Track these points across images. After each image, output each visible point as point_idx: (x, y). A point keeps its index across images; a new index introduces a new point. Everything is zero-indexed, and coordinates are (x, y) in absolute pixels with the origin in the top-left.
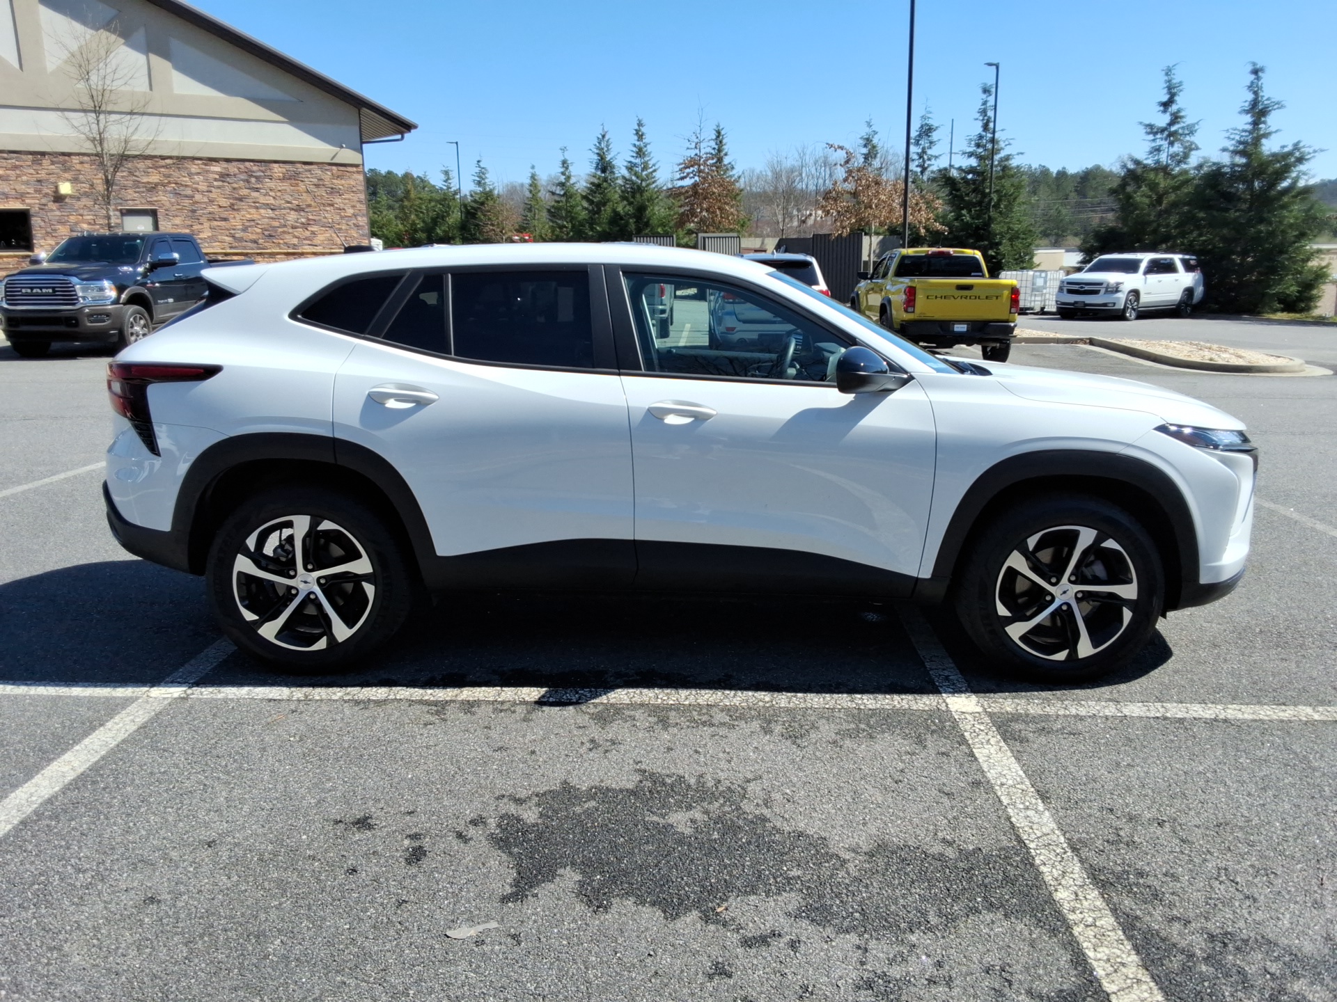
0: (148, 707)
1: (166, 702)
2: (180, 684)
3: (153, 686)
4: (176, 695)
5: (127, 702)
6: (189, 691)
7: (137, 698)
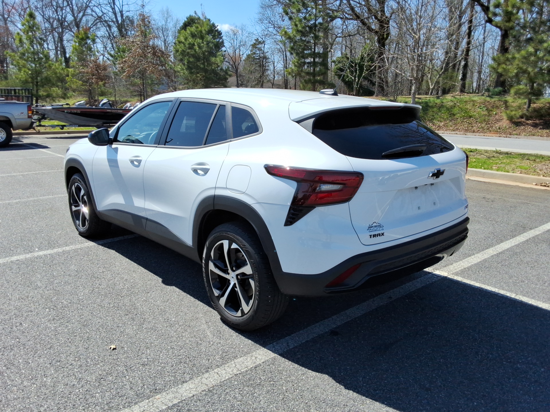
0: (449, 270)
1: (442, 270)
2: (435, 275)
3: (446, 277)
4: (438, 271)
5: (457, 274)
6: (433, 271)
7: (453, 274)
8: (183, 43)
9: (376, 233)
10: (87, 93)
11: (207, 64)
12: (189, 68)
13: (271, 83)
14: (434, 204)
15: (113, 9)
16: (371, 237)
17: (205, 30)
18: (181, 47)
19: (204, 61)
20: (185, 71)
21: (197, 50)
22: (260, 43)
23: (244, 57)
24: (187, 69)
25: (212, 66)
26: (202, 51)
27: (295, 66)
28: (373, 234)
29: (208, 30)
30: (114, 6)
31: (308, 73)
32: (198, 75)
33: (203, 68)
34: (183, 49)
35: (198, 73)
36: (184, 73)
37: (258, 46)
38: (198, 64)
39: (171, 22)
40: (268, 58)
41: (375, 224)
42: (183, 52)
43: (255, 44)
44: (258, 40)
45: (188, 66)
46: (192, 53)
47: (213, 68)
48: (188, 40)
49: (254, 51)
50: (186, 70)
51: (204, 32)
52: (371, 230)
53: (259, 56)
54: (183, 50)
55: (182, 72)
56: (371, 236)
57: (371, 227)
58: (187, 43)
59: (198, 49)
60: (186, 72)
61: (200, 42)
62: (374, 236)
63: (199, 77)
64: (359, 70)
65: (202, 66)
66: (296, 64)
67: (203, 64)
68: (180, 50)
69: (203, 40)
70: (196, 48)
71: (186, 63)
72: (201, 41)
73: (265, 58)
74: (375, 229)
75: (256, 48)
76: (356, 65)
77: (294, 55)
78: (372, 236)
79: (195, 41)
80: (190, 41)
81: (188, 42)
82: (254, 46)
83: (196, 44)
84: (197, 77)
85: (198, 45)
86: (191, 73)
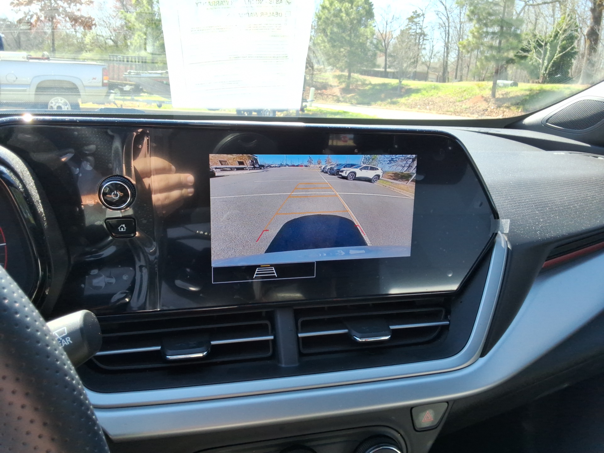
8: (328, 9)
11: (354, 36)
12: (332, 40)
13: (427, 66)
18: (324, 14)
19: (351, 33)
20: (326, 44)
21: (344, 18)
22: (418, 16)
23: (397, 33)
24: (329, 41)
25: (360, 39)
26: (350, 18)
27: (474, 36)
31: (491, 47)
32: (342, 50)
33: (349, 41)
34: (327, 16)
35: (342, 47)
36: (325, 47)
37: (416, 20)
38: (344, 35)
40: (427, 35)
42: (326, 21)
43: (412, 17)
44: (417, 12)
45: (331, 38)
46: (337, 21)
47: (361, 41)
48: (335, 5)
49: (409, 26)
50: (328, 43)
53: (416, 32)
54: (327, 18)
55: (322, 45)
58: (332, 9)
59: (345, 16)
60: (328, 45)
61: (349, 8)
63: (342, 52)
64: (550, 50)
65: (348, 38)
66: (476, 34)
67: (350, 36)
68: (323, 17)
69: (352, 5)
70: (343, 15)
71: (329, 34)
72: (350, 5)
73: (423, 34)
75: (413, 22)
76: (546, 44)
77: (475, 22)
79: (342, 6)
80: (336, 6)
81: (334, 8)
82: (411, 19)
83: (343, 10)
84: (340, 52)
85: (345, 10)
86: (333, 46)
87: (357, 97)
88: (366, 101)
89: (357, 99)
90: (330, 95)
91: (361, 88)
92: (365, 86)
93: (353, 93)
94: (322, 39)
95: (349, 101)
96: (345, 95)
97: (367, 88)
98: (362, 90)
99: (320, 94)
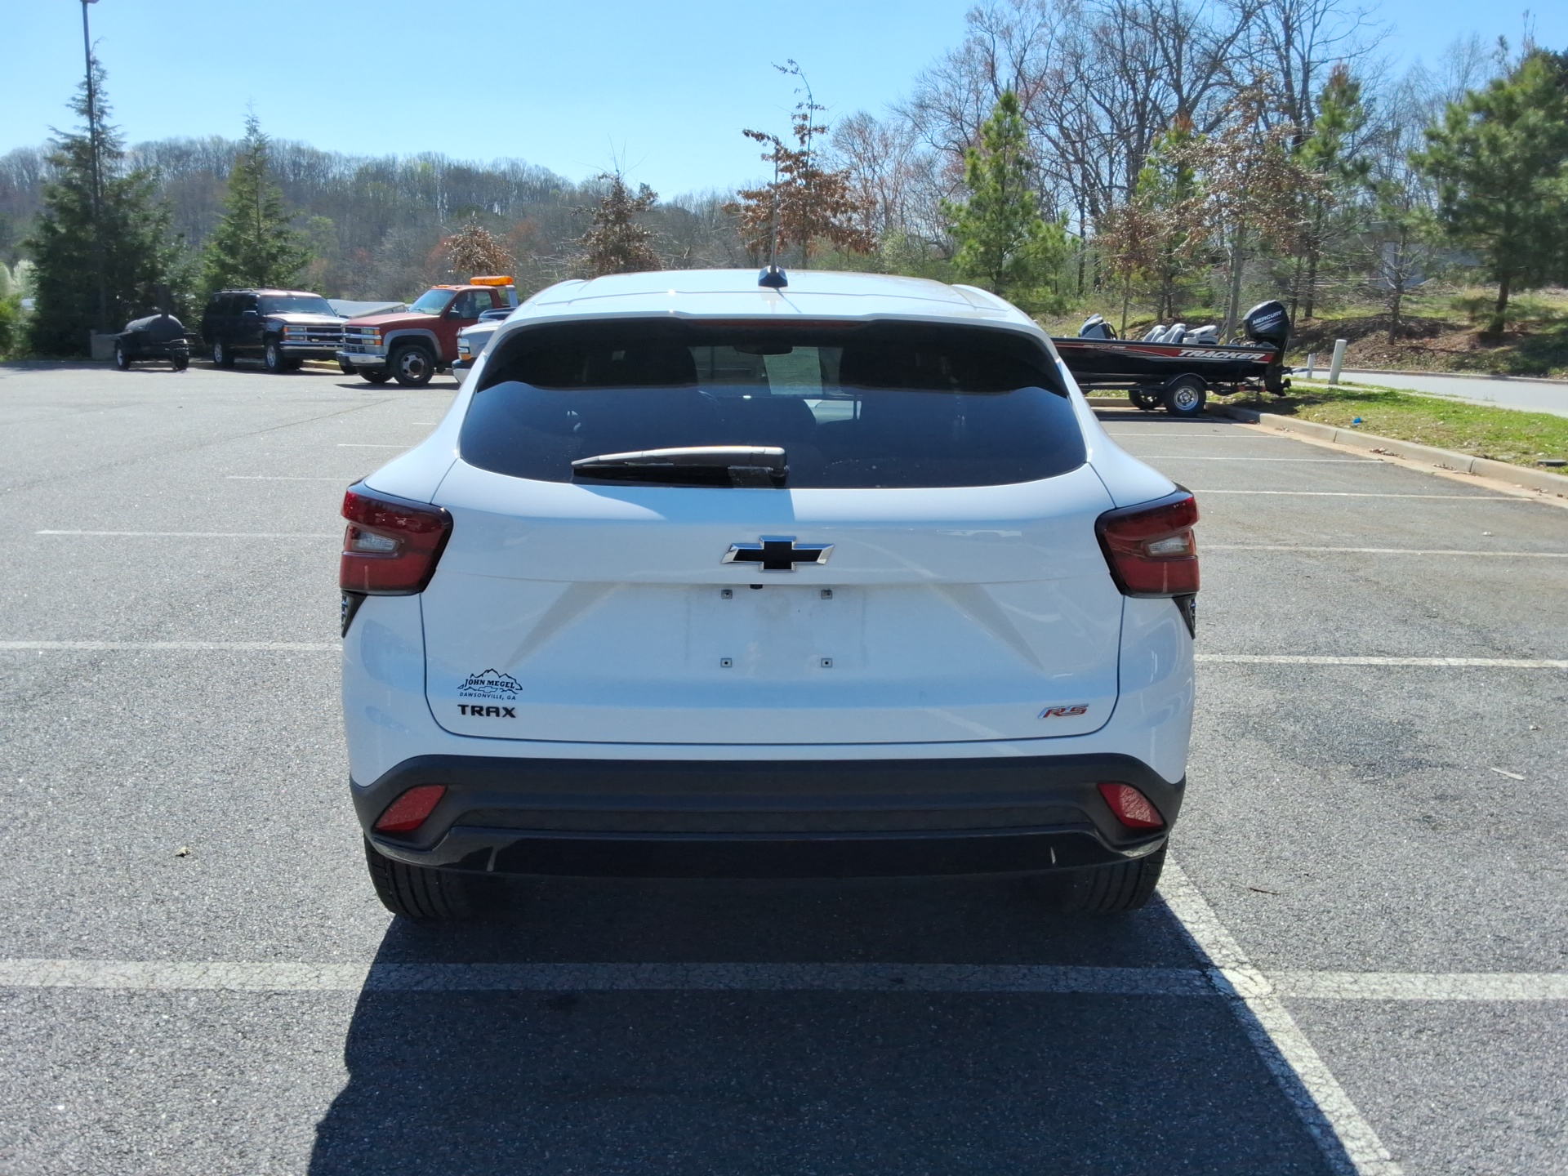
8: (1444, 139)
9: (485, 703)
10: (1155, 300)
14: (827, 663)
15: (1284, 58)
16: (464, 712)
17: (1524, 93)
18: (1433, 153)
26: (1501, 159)
28: (471, 704)
29: (1536, 91)
30: (1287, 50)
34: (1441, 156)
39: (1481, 78)
41: (492, 677)
42: (1438, 166)
45: (1447, 210)
47: (1541, 210)
48: (1463, 129)
51: (1520, 99)
52: (470, 691)
54: (1441, 162)
56: (463, 708)
57: (476, 682)
58: (1456, 139)
59: (1487, 153)
61: (1499, 134)
62: (477, 711)
69: (1510, 125)
70: (1484, 150)
72: (1504, 128)
74: (488, 689)
78: (468, 710)
81: (1460, 135)
83: (1483, 139)
85: (1490, 141)
87: (1517, 354)
88: (1536, 364)
89: (1512, 361)
90: (1442, 350)
91: (1535, 332)
92: (1547, 325)
93: (1508, 345)
94: (1420, 216)
95: (1491, 366)
96: (1485, 349)
97: (1552, 330)
98: (1535, 335)
99: (1416, 349)
